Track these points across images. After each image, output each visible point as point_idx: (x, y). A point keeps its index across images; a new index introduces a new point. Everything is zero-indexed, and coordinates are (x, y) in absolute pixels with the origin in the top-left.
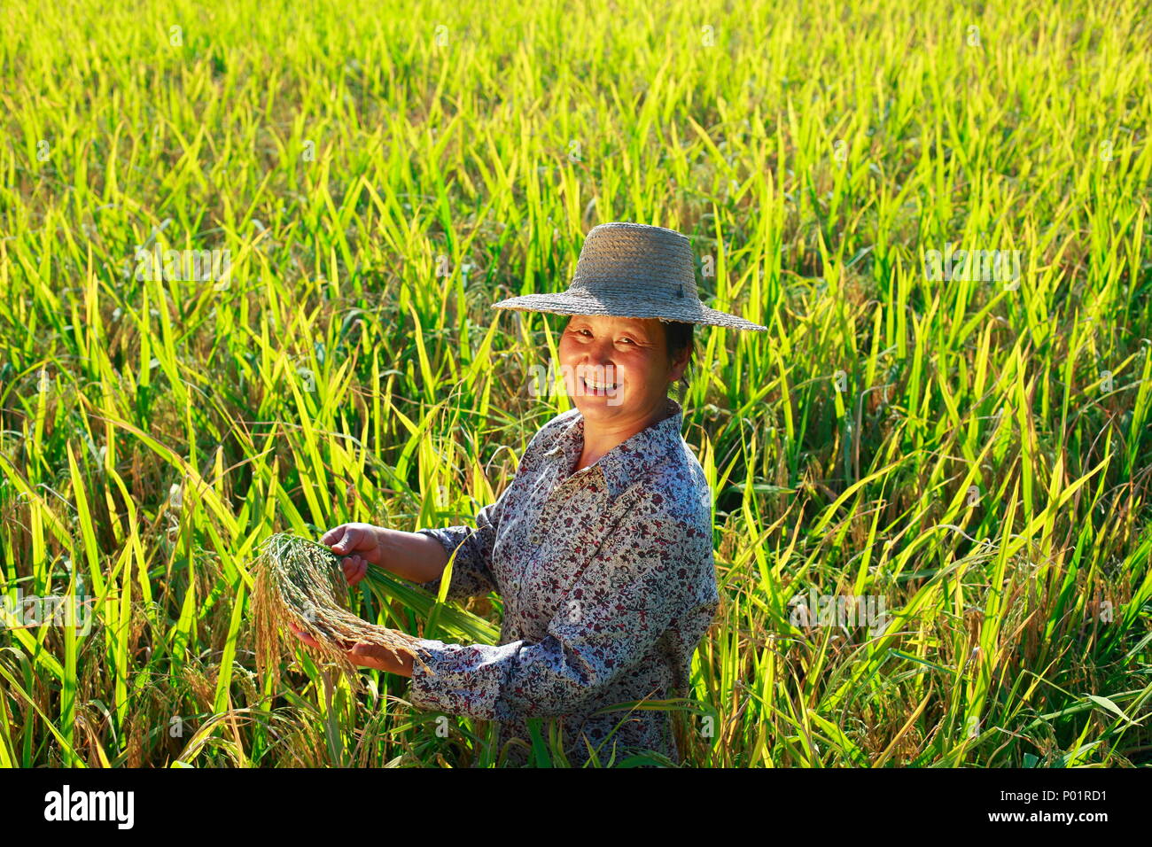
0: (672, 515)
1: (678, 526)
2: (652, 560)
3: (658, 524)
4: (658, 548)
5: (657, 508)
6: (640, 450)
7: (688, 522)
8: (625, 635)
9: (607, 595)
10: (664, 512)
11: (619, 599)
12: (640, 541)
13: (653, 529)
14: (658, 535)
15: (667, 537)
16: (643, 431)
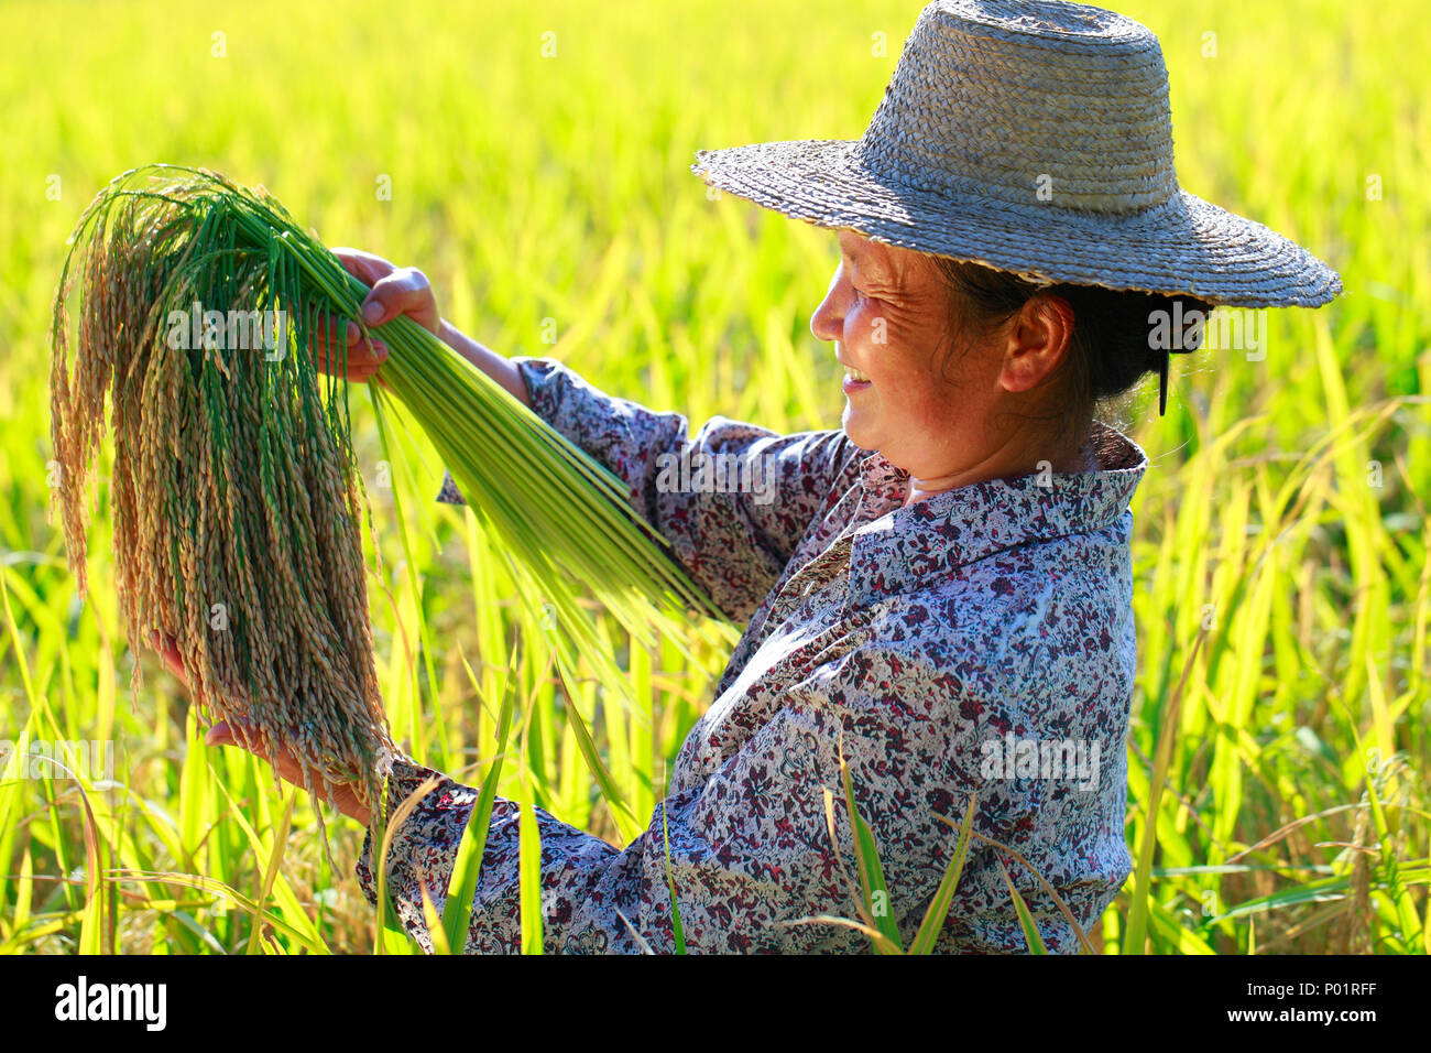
0: (932, 654)
1: (939, 682)
2: (866, 742)
3: (896, 666)
4: (884, 718)
5: (908, 632)
6: (956, 521)
7: (967, 683)
8: (785, 897)
9: (767, 786)
10: (919, 642)
11: (788, 805)
12: (851, 693)
13: (883, 671)
14: (892, 689)
15: (911, 701)
16: (981, 483)
